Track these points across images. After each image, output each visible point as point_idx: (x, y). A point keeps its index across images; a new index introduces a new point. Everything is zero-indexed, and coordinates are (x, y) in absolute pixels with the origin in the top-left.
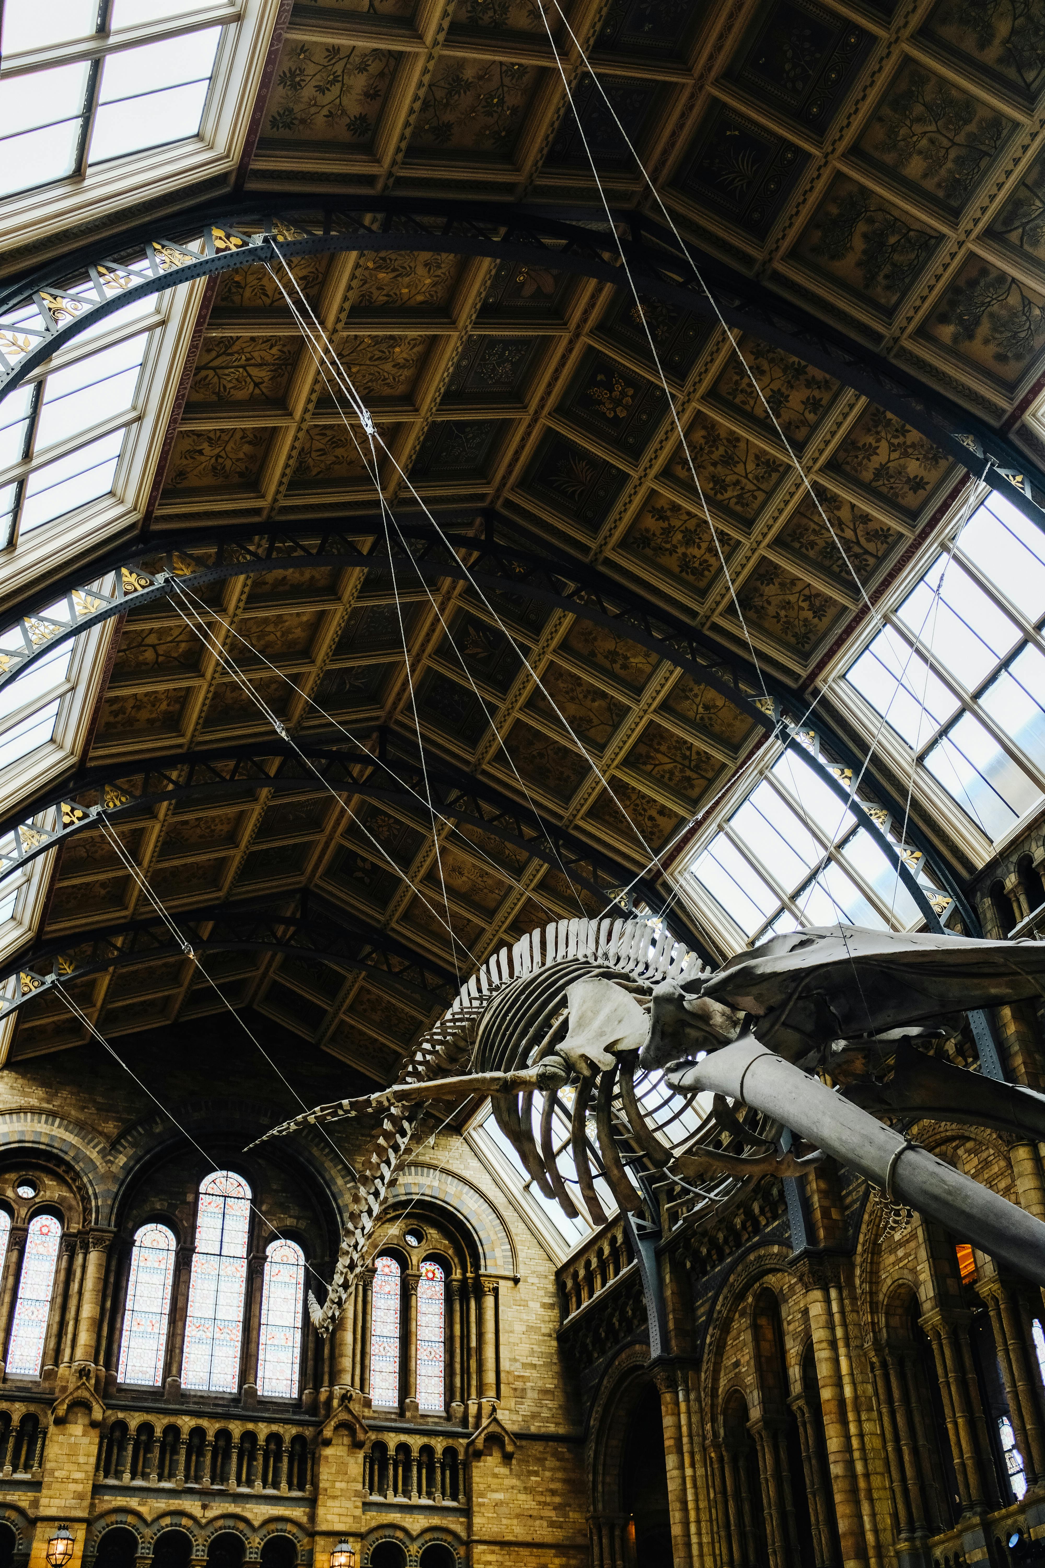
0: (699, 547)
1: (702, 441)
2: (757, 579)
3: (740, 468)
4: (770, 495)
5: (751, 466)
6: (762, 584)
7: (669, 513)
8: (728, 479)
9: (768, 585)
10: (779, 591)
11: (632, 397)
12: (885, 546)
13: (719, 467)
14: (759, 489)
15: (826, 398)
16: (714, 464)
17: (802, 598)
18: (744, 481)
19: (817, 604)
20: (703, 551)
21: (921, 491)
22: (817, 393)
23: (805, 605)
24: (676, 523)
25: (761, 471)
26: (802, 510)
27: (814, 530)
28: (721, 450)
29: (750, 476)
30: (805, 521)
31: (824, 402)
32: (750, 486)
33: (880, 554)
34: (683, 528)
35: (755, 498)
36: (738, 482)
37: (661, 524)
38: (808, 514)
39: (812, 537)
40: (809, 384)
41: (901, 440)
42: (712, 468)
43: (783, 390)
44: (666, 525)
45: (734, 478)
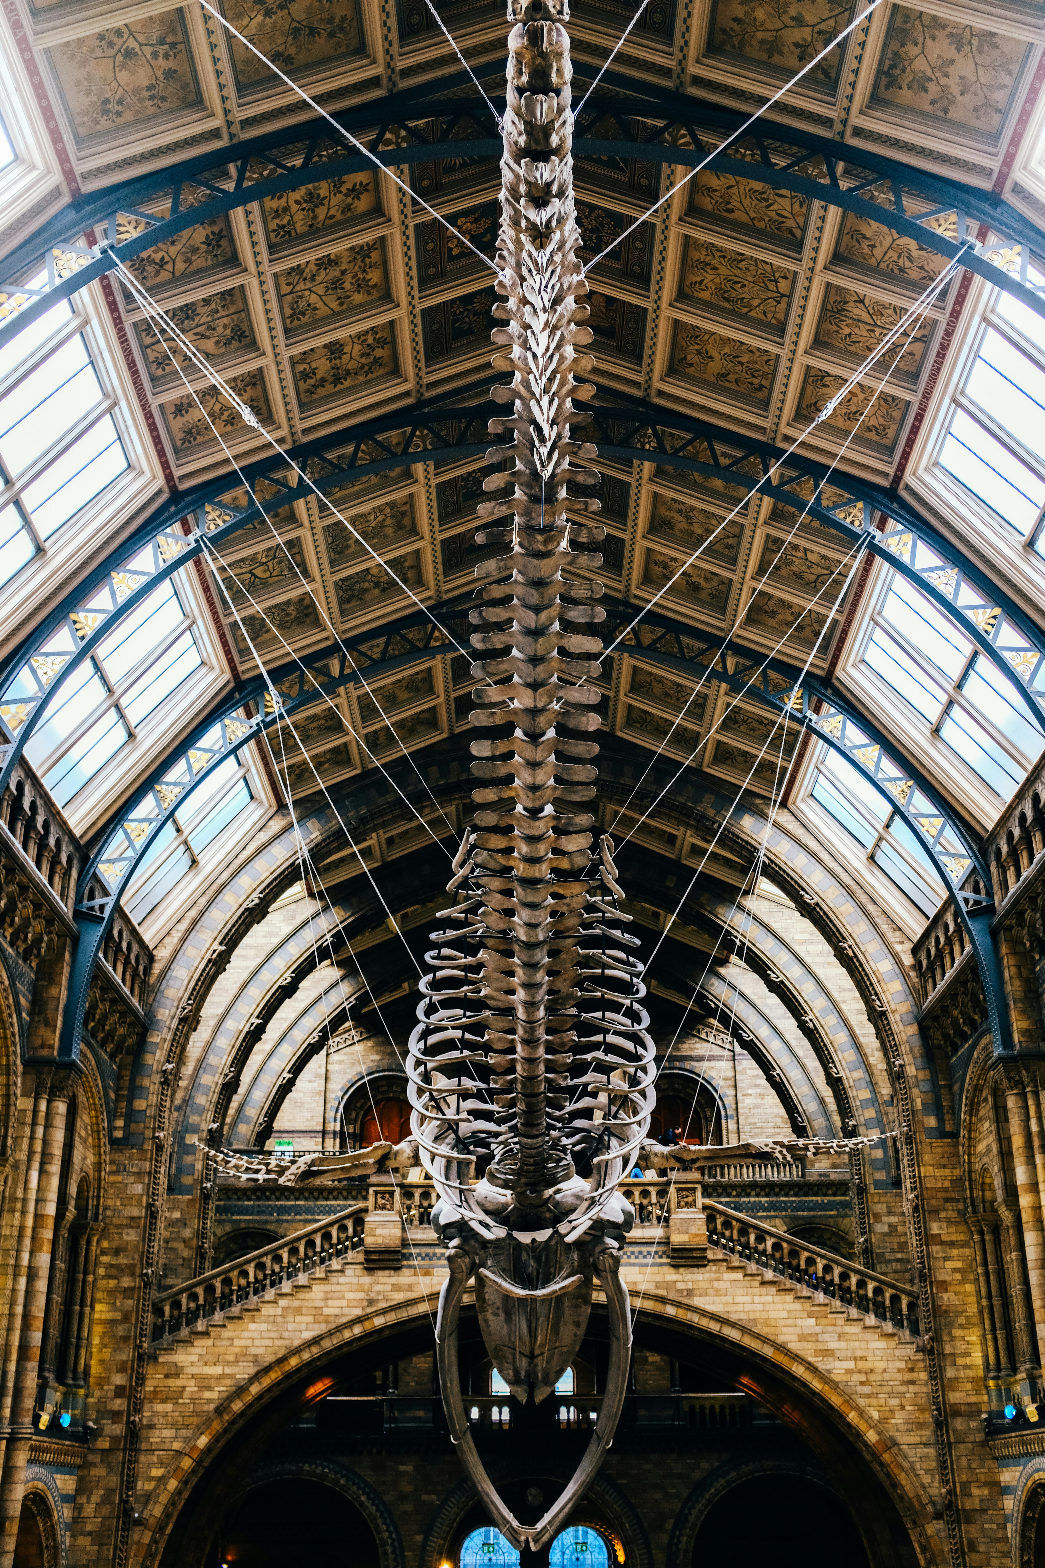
0: (297, 202)
1: (368, 277)
2: (221, 231)
3: (320, 290)
4: (280, 297)
5: (314, 299)
6: (213, 233)
7: (349, 200)
8: (323, 273)
9: (207, 237)
10: (191, 242)
11: (451, 249)
12: (152, 359)
13: (337, 274)
14: (291, 292)
15: (303, 386)
16: (343, 272)
17: (167, 259)
18: (309, 285)
19: (149, 269)
20: (291, 202)
21: (173, 409)
22: (311, 382)
23: (157, 257)
24: (337, 199)
25: (302, 304)
26: (243, 315)
27: (217, 312)
28: (347, 286)
29: (307, 293)
30: (232, 309)
31: (301, 383)
32: (301, 286)
33: (149, 351)
34: (326, 202)
35: (288, 284)
36: (313, 278)
37: (349, 185)
38: (235, 317)
39: (213, 306)
40: (323, 380)
41: (224, 417)
42: (343, 267)
43: (338, 362)
44: (344, 189)
45: (318, 279)
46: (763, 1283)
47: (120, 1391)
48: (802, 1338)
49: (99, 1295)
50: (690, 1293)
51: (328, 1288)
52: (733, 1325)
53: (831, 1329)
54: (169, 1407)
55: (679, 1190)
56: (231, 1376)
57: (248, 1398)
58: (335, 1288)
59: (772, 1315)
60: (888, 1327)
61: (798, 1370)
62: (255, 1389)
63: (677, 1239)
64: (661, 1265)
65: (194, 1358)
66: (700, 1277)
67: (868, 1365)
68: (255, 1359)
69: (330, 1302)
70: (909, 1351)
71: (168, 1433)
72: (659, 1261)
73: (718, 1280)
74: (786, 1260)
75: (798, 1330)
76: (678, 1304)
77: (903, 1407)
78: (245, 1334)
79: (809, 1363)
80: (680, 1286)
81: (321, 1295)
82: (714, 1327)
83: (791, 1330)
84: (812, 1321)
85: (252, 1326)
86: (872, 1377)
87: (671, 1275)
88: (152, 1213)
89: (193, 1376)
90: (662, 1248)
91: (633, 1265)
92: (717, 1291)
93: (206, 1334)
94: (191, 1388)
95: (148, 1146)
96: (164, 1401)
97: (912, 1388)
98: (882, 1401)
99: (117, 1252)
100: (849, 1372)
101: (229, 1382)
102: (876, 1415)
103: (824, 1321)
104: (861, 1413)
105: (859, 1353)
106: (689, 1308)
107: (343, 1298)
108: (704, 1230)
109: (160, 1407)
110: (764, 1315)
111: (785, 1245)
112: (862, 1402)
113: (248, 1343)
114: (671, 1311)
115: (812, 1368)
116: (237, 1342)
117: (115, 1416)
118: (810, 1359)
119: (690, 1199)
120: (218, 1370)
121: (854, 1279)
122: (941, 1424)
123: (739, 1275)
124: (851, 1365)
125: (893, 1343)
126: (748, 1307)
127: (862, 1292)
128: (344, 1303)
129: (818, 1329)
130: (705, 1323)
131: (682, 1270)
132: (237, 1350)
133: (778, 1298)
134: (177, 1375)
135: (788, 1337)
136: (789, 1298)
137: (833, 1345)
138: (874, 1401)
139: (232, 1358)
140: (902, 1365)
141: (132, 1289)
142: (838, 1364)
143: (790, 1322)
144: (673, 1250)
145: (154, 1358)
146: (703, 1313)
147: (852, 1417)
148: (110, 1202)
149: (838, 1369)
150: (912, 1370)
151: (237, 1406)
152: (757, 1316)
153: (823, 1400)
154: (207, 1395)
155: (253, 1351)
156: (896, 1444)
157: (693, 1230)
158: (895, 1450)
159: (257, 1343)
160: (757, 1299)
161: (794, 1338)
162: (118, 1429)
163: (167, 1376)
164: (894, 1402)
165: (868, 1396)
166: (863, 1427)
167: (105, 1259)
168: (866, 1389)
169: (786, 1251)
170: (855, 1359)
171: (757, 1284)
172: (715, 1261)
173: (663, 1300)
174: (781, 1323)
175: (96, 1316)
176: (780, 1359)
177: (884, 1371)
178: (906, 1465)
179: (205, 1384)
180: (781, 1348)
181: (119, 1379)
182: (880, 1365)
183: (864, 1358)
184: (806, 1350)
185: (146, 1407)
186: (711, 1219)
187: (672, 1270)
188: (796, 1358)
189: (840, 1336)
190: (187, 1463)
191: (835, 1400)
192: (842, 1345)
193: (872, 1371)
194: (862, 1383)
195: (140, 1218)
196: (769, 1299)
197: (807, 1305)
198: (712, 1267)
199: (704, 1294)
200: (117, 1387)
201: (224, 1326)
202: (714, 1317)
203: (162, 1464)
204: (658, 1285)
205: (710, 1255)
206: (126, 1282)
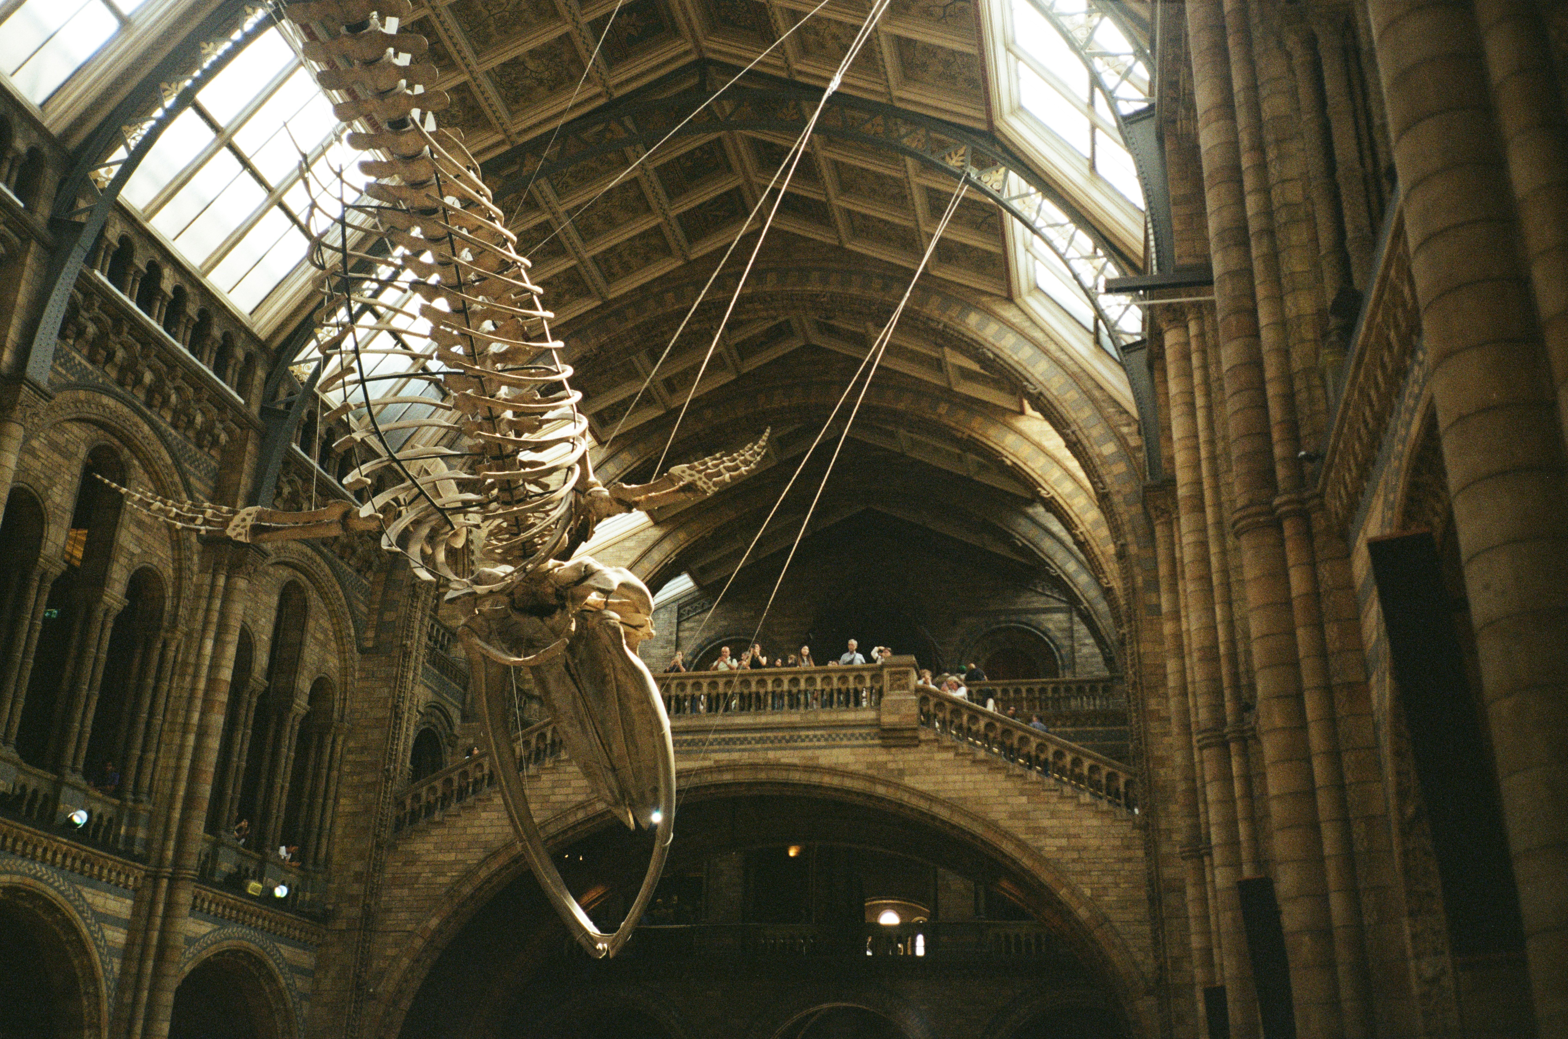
46: (975, 762)
47: (358, 877)
48: (1012, 816)
49: (343, 790)
50: (901, 772)
51: (555, 777)
52: (943, 803)
53: (1042, 806)
54: (406, 892)
55: (892, 674)
56: (464, 862)
57: (477, 882)
58: (563, 776)
59: (983, 793)
60: (1104, 805)
61: (1008, 847)
62: (483, 874)
63: (888, 719)
64: (873, 746)
65: (430, 847)
66: (911, 757)
67: (1081, 842)
68: (486, 846)
69: (557, 790)
70: (1125, 828)
71: (403, 916)
72: (871, 742)
73: (931, 759)
74: (999, 739)
75: (1008, 808)
76: (887, 783)
77: (1117, 885)
78: (477, 822)
79: (1019, 840)
80: (891, 766)
81: (549, 784)
82: (924, 805)
83: (1002, 808)
84: (1024, 799)
85: (484, 815)
86: (1084, 855)
87: (882, 756)
88: (396, 713)
89: (428, 863)
90: (875, 730)
91: (846, 746)
92: (928, 770)
93: (441, 824)
94: (427, 874)
95: (396, 652)
96: (402, 887)
97: (1127, 866)
98: (1095, 879)
99: (363, 749)
100: (1060, 849)
101: (460, 867)
102: (1088, 892)
103: (1036, 799)
104: (1073, 891)
105: (1072, 831)
106: (898, 786)
107: (569, 786)
108: (915, 710)
109: (397, 892)
110: (975, 794)
111: (998, 725)
112: (1073, 879)
113: (481, 830)
114: (881, 790)
115: (1022, 845)
116: (469, 831)
117: (352, 899)
118: (1022, 837)
119: (903, 682)
120: (452, 857)
121: (1069, 758)
122: (1154, 900)
123: (951, 755)
124: (1064, 842)
125: (1107, 821)
126: (958, 786)
127: (1077, 770)
128: (570, 790)
129: (1030, 807)
130: (914, 801)
131: (893, 750)
132: (469, 838)
133: (988, 778)
134: (413, 863)
135: (999, 814)
136: (1000, 777)
137: (1046, 823)
138: (1086, 879)
139: (464, 845)
140: (1118, 843)
141: (374, 783)
142: (1049, 841)
143: (1002, 800)
144: (883, 730)
145: (393, 847)
146: (913, 791)
147: (1063, 893)
148: (357, 705)
149: (1050, 846)
150: (1128, 848)
151: (467, 890)
152: (967, 794)
153: (1033, 877)
154: (441, 880)
155: (483, 838)
156: (1106, 919)
157: (904, 710)
158: (1107, 925)
159: (488, 830)
160: (968, 778)
161: (1004, 815)
162: (355, 912)
163: (404, 864)
164: (1109, 879)
165: (1081, 873)
166: (1073, 903)
167: (350, 757)
168: (1078, 867)
169: (999, 731)
170: (1069, 836)
171: (968, 763)
172: (927, 742)
173: (872, 779)
174: (991, 801)
175: (341, 809)
176: (990, 836)
177: (1098, 849)
178: (1117, 941)
179: (438, 869)
180: (993, 825)
181: (358, 866)
182: (1094, 843)
183: (1077, 836)
184: (1018, 828)
185: (384, 892)
186: (924, 700)
187: (883, 751)
188: (1006, 835)
189: (1053, 815)
190: (419, 943)
191: (1046, 877)
192: (1055, 822)
193: (1085, 848)
194: (1074, 861)
195: (384, 718)
196: (980, 777)
197: (1019, 783)
198: (924, 747)
199: (915, 773)
200: (356, 873)
201: (459, 815)
202: (923, 795)
203: (397, 944)
204: (870, 766)
205: (922, 736)
206: (369, 778)
